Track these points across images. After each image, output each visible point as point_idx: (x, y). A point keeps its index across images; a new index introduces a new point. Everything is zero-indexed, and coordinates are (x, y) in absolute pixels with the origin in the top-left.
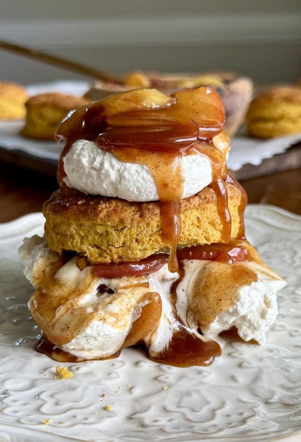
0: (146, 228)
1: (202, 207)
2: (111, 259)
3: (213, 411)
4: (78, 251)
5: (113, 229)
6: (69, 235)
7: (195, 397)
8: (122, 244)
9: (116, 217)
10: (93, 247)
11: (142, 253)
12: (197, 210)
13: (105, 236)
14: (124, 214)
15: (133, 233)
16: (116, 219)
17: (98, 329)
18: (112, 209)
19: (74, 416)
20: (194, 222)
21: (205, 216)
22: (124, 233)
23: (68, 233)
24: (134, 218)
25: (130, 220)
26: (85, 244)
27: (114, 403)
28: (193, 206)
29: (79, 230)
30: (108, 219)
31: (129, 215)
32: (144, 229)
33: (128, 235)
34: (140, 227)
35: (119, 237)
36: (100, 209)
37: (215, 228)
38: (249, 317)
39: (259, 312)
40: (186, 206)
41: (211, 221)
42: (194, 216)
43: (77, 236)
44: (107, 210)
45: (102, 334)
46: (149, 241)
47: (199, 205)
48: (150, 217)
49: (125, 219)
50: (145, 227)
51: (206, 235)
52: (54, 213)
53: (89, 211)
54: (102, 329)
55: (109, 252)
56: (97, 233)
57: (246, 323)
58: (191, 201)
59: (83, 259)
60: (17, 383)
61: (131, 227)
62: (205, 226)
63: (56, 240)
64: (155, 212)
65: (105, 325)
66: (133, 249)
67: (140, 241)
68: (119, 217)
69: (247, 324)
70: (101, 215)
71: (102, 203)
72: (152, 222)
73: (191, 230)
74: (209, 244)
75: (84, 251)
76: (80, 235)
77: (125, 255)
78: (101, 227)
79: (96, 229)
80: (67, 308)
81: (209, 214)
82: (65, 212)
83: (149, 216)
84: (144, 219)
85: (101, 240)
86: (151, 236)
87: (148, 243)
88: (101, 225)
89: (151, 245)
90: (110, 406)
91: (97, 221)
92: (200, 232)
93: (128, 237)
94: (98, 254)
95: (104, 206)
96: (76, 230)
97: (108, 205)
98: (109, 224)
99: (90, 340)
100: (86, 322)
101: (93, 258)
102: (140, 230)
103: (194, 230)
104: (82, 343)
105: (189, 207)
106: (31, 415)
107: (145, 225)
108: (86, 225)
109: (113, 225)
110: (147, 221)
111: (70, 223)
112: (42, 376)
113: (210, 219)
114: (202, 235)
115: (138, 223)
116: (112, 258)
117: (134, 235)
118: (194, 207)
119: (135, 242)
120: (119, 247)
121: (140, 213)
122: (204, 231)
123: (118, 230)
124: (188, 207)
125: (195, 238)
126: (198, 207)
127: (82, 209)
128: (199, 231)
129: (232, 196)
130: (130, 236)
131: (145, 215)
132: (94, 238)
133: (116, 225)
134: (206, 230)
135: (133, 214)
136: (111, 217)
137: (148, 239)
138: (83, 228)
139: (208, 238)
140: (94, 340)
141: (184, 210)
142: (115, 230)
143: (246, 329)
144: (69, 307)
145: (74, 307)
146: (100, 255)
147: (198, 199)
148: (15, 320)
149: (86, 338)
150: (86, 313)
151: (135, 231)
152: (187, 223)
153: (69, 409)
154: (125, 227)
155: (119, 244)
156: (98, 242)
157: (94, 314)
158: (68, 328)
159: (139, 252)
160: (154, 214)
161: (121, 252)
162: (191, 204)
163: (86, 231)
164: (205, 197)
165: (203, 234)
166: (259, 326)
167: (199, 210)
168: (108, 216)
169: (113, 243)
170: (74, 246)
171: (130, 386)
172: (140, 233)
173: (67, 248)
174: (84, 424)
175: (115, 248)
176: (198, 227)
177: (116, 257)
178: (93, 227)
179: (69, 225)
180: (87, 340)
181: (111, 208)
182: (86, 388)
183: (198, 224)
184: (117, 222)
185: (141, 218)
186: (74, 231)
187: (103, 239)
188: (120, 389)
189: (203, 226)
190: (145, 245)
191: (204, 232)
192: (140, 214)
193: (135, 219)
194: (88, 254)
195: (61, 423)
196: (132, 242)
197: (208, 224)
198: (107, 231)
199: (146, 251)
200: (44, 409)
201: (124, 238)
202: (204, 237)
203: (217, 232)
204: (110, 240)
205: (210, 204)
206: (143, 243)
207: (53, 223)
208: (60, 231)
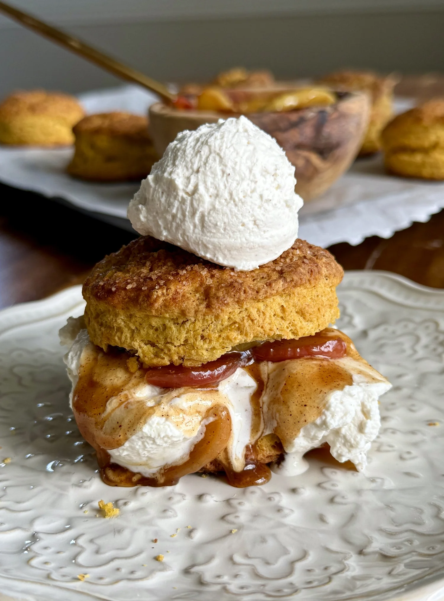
0: (214, 322)
1: (287, 292)
2: (169, 361)
3: (292, 563)
4: (128, 349)
5: (172, 322)
6: (115, 328)
7: (271, 543)
8: (184, 342)
9: (175, 307)
10: (146, 345)
11: (210, 353)
12: (281, 296)
13: (162, 331)
14: (186, 304)
15: (197, 327)
16: (175, 310)
17: (159, 427)
18: (171, 297)
19: (118, 569)
20: (276, 313)
21: (292, 304)
22: (186, 327)
23: (115, 325)
24: (198, 308)
25: (193, 311)
26: (136, 340)
27: (168, 551)
28: (275, 292)
29: (128, 322)
30: (165, 310)
31: (192, 304)
32: (211, 323)
33: (191, 331)
34: (206, 320)
35: (180, 332)
36: (155, 297)
37: (304, 318)
38: (343, 431)
39: (357, 425)
40: (266, 292)
41: (300, 310)
42: (277, 305)
43: (126, 330)
44: (164, 298)
45: (162, 435)
46: (218, 338)
47: (284, 290)
48: (219, 308)
49: (188, 310)
50: (213, 320)
51: (292, 328)
52: (97, 299)
53: (141, 300)
54: (164, 427)
55: (166, 352)
56: (151, 326)
57: (340, 439)
58: (273, 286)
59: (134, 359)
60: (49, 523)
61: (195, 320)
62: (291, 317)
63: (100, 333)
64: (226, 302)
65: (168, 423)
66: (197, 348)
67: (206, 338)
68: (179, 308)
69: (341, 441)
70: (157, 305)
71: (158, 289)
72: (222, 315)
73: (273, 323)
74: (297, 339)
75: (135, 349)
76: (130, 328)
77: (187, 355)
78: (157, 320)
79: (150, 322)
80: (121, 400)
81: (297, 300)
82: (110, 299)
83: (218, 306)
84: (212, 311)
85: (157, 336)
86: (221, 331)
87: (218, 341)
88: (156, 316)
89: (220, 343)
90: (163, 556)
91: (152, 312)
92: (286, 324)
93: (192, 332)
94: (153, 354)
95: (160, 292)
96: (125, 322)
97: (165, 291)
98: (167, 315)
99: (148, 443)
100: (143, 418)
101: (146, 359)
102: (206, 324)
103: (277, 322)
104: (137, 447)
105: (270, 293)
106: (65, 567)
107: (213, 317)
108: (138, 316)
109: (172, 317)
110: (215, 313)
111: (117, 313)
112: (81, 513)
113: (298, 307)
114: (287, 328)
115: (204, 315)
116: (171, 359)
117: (198, 331)
118: (277, 293)
119: (200, 339)
120: (180, 346)
121: (206, 302)
122: (290, 323)
123: (178, 324)
124: (268, 294)
125: (279, 333)
126: (283, 293)
127: (132, 295)
128: (283, 324)
129: (327, 275)
130: (194, 331)
131: (213, 306)
132: (148, 334)
133: (175, 317)
134: (293, 321)
135: (198, 303)
136: (168, 308)
137: (217, 335)
138: (133, 320)
139: (295, 332)
140: (152, 444)
141: (263, 297)
142: (174, 324)
143: (340, 447)
144: (123, 400)
145: (129, 401)
146: (156, 355)
147: (282, 283)
148: (49, 436)
149: (143, 440)
150: (145, 407)
151: (201, 325)
152: (268, 315)
153: (113, 559)
154: (188, 320)
155: (180, 342)
156: (152, 338)
157: (155, 408)
158: (120, 426)
159: (205, 353)
160: (225, 304)
161: (182, 352)
162: (274, 290)
163: (138, 324)
164: (291, 279)
165: (288, 326)
166: (358, 443)
167: (283, 296)
168: (165, 306)
169: (172, 341)
170: (122, 342)
171: (190, 527)
172: (207, 328)
173: (113, 344)
174: (129, 579)
175: (175, 346)
176: (282, 318)
177: (175, 358)
178: (146, 319)
179: (116, 315)
180: (143, 443)
181: (169, 296)
182: (135, 530)
183: (281, 315)
184: (176, 314)
185: (208, 308)
186: (123, 323)
187: (159, 334)
188: (178, 532)
189: (289, 317)
190: (213, 343)
191: (290, 325)
192: (207, 304)
193: (201, 311)
194: (140, 353)
195: (101, 578)
196: (196, 339)
197: (295, 314)
198: (164, 325)
199: (214, 351)
200: (81, 559)
201: (186, 334)
202: (290, 331)
203: (307, 323)
204: (169, 337)
205: (298, 288)
206: (210, 341)
207: (96, 310)
208: (104, 322)
